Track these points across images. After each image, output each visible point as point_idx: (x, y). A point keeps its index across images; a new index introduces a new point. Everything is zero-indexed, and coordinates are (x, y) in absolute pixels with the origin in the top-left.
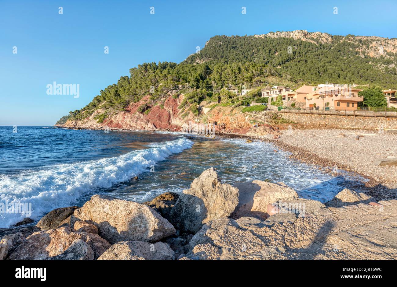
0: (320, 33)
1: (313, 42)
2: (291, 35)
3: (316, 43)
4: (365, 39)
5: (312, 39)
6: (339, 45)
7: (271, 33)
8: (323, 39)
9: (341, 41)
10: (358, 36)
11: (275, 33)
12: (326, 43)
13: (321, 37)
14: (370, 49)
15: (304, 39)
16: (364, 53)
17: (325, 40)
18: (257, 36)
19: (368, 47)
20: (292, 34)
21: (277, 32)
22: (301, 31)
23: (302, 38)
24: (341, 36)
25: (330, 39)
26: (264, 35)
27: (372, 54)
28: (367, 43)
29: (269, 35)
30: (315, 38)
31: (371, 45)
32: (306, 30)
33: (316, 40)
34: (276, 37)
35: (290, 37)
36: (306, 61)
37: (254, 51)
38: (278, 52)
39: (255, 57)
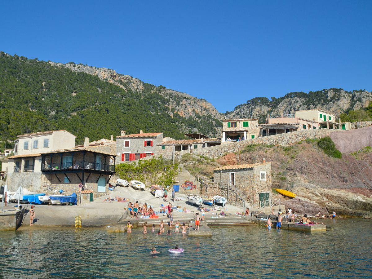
0: (131, 78)
1: (122, 86)
2: (97, 73)
3: (125, 89)
4: (176, 94)
5: (121, 82)
6: (151, 97)
7: (71, 63)
8: (133, 85)
9: (153, 92)
10: (170, 89)
11: (76, 65)
12: (136, 90)
13: (131, 82)
14: (180, 107)
15: (111, 82)
16: (173, 110)
17: (136, 88)
18: (52, 64)
19: (178, 104)
20: (97, 71)
21: (81, 64)
22: (109, 70)
23: (109, 79)
24: (153, 86)
25: (141, 87)
26: (61, 64)
27: (181, 113)
28: (178, 100)
29: (68, 66)
30: (124, 82)
31: (181, 103)
32: (114, 71)
33: (125, 85)
34: (77, 70)
35: (95, 75)
36: (108, 111)
37: (45, 85)
38: (76, 92)
39: (44, 93)
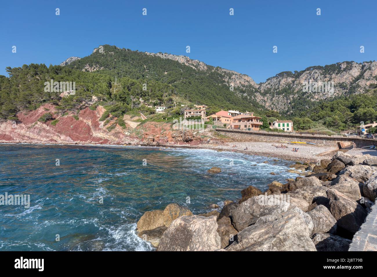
0: (199, 62)
1: (194, 68)
2: (177, 59)
3: (196, 69)
4: (228, 72)
5: (193, 65)
6: (212, 73)
7: (160, 53)
8: (201, 66)
9: (213, 71)
10: (224, 69)
11: (164, 54)
12: (203, 70)
13: (199, 65)
14: (231, 80)
15: (187, 64)
17: (202, 68)
18: (148, 54)
19: (230, 78)
20: (177, 58)
21: (165, 53)
22: (185, 56)
23: (186, 63)
24: (213, 67)
25: (205, 67)
26: (154, 54)
28: (230, 75)
29: (158, 55)
30: (195, 64)
31: (232, 77)
32: (188, 57)
33: (195, 67)
34: (164, 57)
35: (176, 60)
36: (190, 83)
37: (146, 68)
38: (167, 72)
39: (147, 72)
